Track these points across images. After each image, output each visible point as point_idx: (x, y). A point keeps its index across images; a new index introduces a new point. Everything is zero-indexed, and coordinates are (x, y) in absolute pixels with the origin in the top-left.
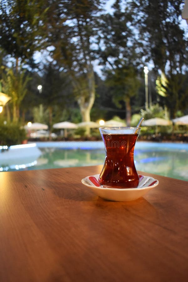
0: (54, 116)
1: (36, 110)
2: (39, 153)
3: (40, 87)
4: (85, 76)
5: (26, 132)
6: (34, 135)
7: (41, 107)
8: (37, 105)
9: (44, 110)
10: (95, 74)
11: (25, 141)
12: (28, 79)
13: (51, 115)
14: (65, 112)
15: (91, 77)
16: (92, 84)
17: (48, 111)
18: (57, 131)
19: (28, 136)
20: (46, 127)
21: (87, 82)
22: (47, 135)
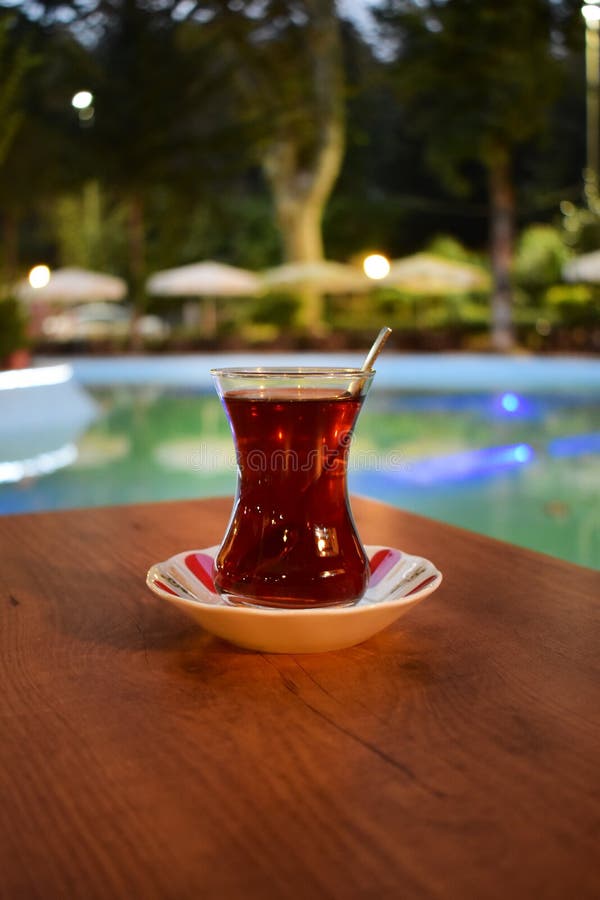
0: (152, 235)
1: (66, 207)
2: (84, 410)
3: (82, 100)
4: (295, 42)
5: (24, 313)
6: (61, 328)
7: (93, 198)
8: (73, 186)
9: (108, 210)
10: (347, 29)
11: (20, 358)
12: (26, 60)
13: (138, 233)
14: (201, 220)
15: (326, 46)
16: (328, 82)
17: (125, 212)
18: (169, 307)
19: (31, 334)
20: (114, 288)
21: (307, 72)
22: (121, 327)
